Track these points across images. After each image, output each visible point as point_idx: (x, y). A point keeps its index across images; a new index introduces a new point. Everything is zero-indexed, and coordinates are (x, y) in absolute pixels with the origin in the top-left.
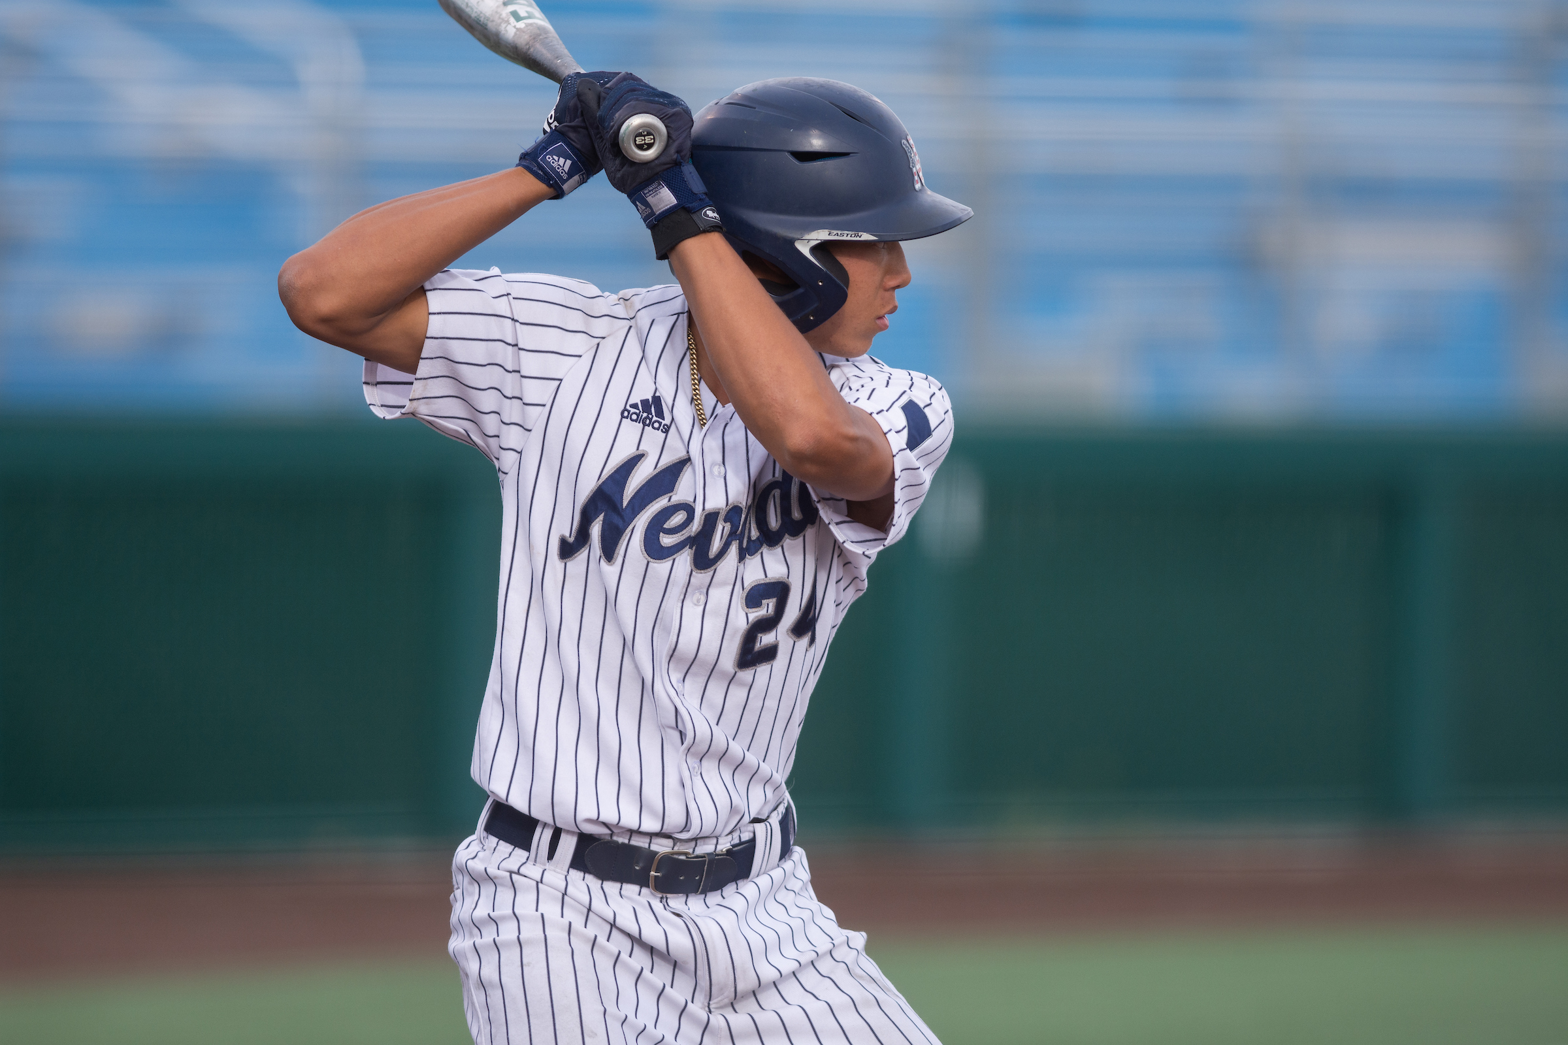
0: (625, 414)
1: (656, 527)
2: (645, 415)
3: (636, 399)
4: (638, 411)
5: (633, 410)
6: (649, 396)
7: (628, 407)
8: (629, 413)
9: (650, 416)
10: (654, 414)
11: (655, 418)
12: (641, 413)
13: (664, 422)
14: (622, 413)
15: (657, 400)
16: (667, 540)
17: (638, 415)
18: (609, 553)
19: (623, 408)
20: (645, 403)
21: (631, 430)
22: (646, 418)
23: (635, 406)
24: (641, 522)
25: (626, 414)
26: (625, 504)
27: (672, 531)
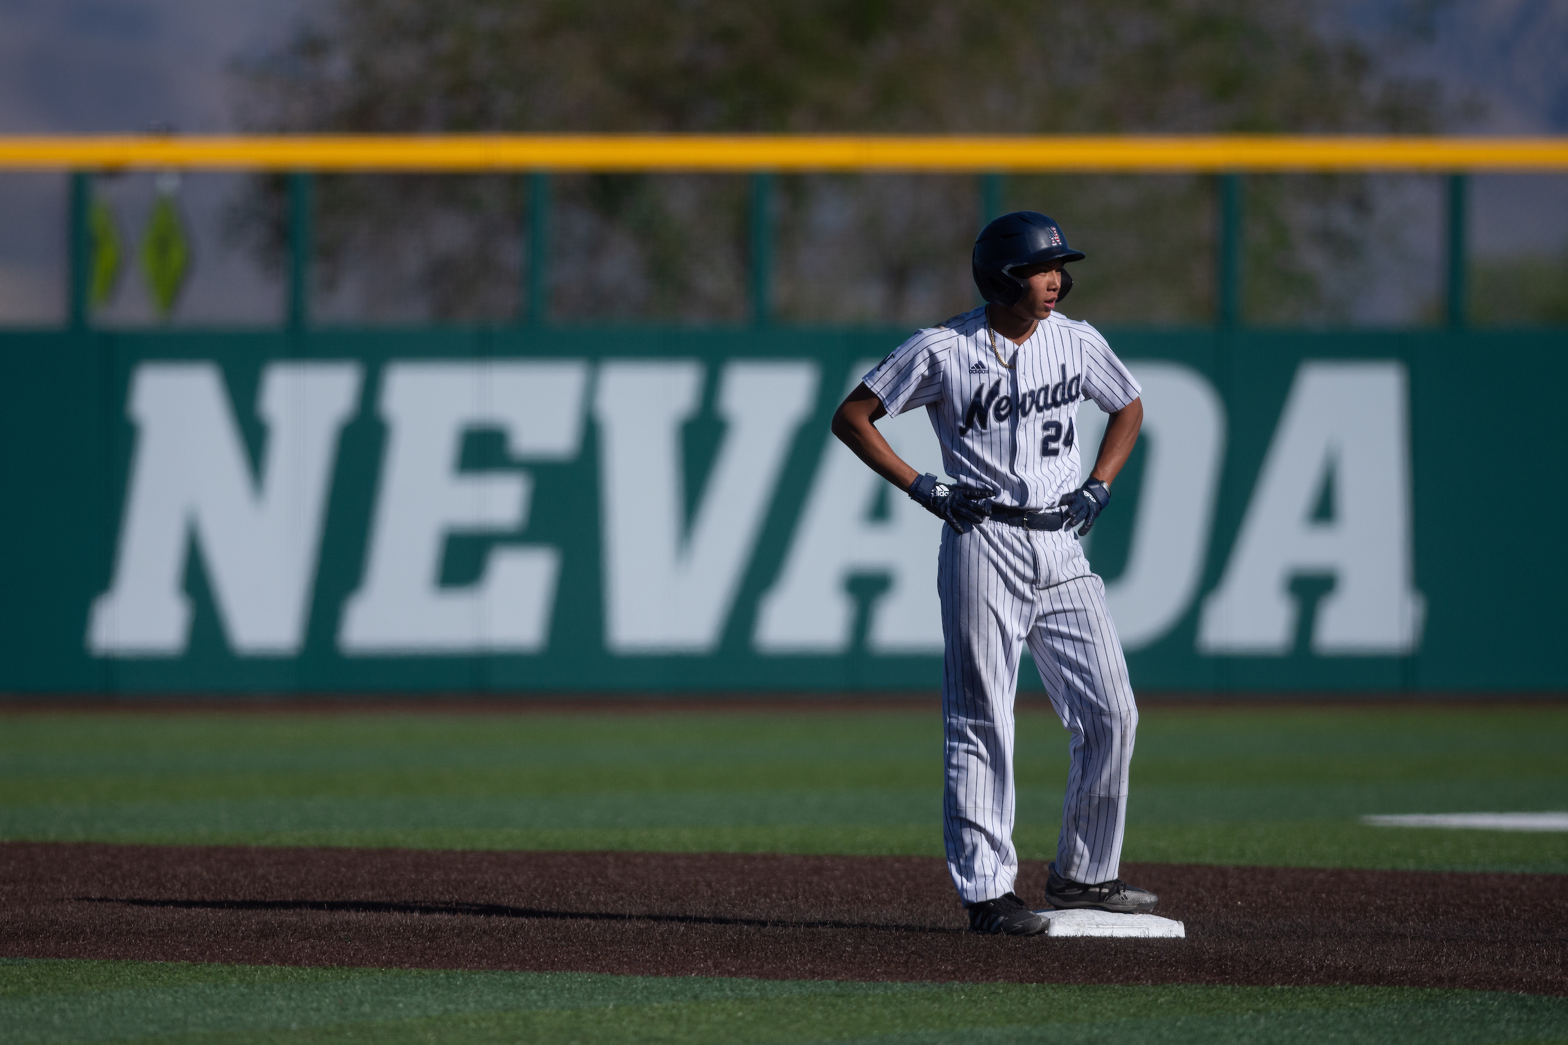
0: (971, 372)
1: (997, 409)
16: (1003, 413)
18: (984, 426)
21: (975, 377)
23: (973, 368)
24: (991, 411)
26: (983, 404)
27: (1003, 409)
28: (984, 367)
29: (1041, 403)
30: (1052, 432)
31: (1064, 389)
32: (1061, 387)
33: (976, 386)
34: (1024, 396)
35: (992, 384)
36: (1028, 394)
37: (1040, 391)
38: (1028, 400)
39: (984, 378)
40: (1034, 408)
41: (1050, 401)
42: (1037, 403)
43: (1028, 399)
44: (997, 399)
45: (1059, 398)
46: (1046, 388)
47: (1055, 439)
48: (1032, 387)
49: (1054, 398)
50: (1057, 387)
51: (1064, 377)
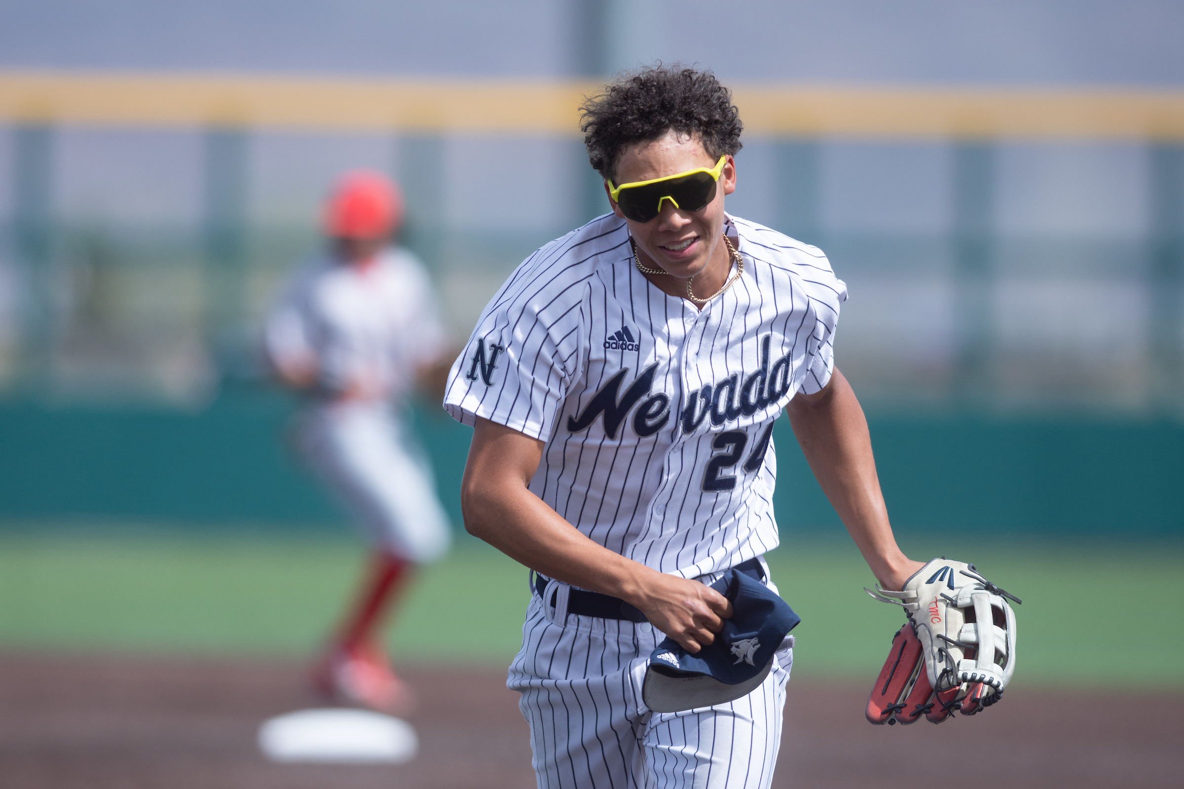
28: (631, 339)
29: (722, 409)
30: (728, 450)
31: (763, 382)
32: (759, 378)
33: (612, 371)
34: (693, 397)
35: (642, 370)
36: (700, 392)
37: (721, 386)
38: (700, 403)
39: (630, 358)
40: (708, 417)
41: (736, 404)
42: (716, 406)
43: (698, 403)
44: (644, 399)
45: (753, 399)
46: (731, 382)
47: (730, 461)
48: (708, 380)
49: (744, 397)
50: (752, 379)
51: (765, 361)
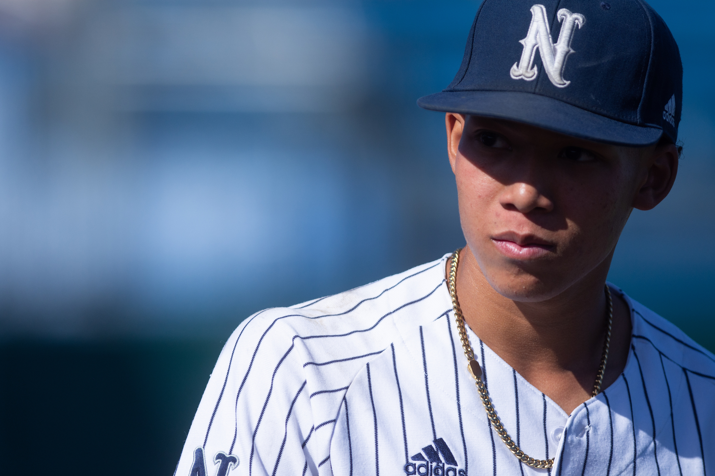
2: (434, 464)
3: (415, 449)
4: (424, 463)
5: (418, 463)
6: (429, 442)
7: (411, 461)
8: (415, 468)
9: (441, 465)
10: (443, 461)
11: (447, 466)
12: (430, 464)
13: (458, 468)
14: (406, 469)
15: (440, 443)
17: (427, 467)
19: (404, 462)
20: (428, 450)
22: (436, 468)
25: (411, 469)
